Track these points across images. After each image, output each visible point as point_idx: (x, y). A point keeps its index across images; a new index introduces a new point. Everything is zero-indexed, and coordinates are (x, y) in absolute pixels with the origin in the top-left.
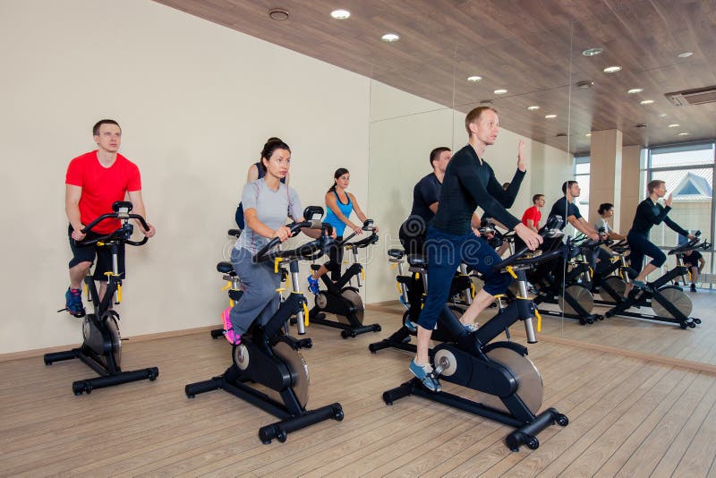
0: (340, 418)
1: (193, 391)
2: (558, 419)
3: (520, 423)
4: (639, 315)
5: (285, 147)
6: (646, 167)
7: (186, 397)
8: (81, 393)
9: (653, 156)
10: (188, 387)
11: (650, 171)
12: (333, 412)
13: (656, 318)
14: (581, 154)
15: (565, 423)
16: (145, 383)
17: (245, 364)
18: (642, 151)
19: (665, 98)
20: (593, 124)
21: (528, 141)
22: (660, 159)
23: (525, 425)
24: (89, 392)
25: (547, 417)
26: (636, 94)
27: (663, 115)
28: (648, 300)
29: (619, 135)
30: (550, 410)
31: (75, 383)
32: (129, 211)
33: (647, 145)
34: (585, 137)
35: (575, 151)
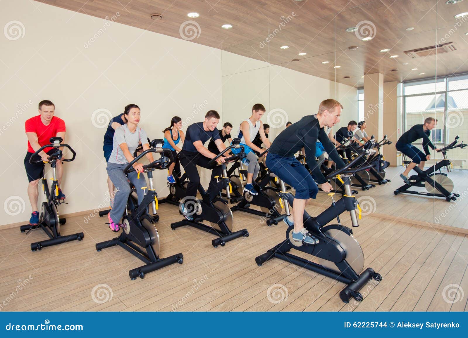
0: (181, 263)
1: (100, 247)
2: (373, 275)
3: (349, 281)
4: (417, 193)
5: (136, 107)
6: (402, 95)
7: (96, 251)
8: (36, 250)
9: (406, 87)
10: (97, 245)
11: (404, 97)
12: (177, 259)
13: (428, 194)
14: (360, 88)
15: (380, 279)
16: (76, 243)
17: (128, 231)
18: (398, 85)
19: (405, 54)
20: (365, 71)
21: (328, 82)
22: (410, 89)
23: (352, 283)
24: (40, 249)
25: (367, 274)
26: (385, 53)
27: (407, 64)
28: (422, 183)
29: (381, 77)
30: (368, 269)
31: (32, 244)
32: (60, 142)
33: (402, 81)
34: (361, 79)
35: (358, 86)
